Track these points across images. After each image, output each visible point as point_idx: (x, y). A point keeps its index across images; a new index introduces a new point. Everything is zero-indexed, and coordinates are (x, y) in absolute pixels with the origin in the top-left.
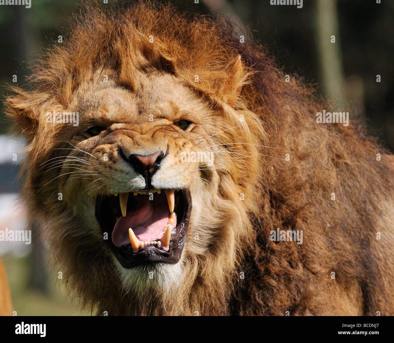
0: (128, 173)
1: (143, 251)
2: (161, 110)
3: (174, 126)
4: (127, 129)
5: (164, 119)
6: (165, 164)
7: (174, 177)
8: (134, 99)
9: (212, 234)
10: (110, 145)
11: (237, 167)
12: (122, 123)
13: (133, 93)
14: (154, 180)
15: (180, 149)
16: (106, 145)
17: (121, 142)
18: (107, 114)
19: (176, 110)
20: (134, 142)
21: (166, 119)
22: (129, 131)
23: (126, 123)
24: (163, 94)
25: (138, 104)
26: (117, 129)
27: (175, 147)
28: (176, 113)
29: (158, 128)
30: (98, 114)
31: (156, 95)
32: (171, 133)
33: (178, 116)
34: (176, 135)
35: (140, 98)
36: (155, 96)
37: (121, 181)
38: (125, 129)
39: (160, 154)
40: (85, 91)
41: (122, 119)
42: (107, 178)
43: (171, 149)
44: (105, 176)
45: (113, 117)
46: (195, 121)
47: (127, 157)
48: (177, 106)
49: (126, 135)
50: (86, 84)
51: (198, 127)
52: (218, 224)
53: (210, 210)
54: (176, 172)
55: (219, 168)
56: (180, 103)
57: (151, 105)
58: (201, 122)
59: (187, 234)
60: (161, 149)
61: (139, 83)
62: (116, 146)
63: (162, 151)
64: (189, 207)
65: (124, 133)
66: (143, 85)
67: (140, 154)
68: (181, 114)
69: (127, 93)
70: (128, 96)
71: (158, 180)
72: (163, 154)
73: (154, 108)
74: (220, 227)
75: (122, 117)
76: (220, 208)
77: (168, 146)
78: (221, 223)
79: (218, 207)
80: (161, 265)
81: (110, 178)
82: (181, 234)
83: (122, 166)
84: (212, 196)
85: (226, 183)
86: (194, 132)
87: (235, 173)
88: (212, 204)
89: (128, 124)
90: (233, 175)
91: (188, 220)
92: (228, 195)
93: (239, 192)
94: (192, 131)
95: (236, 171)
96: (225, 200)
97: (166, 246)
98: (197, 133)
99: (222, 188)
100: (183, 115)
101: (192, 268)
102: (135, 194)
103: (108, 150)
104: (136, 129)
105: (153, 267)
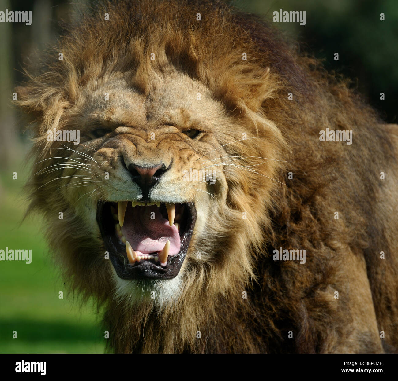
0: (125, 182)
1: (139, 266)
2: (170, 117)
3: (183, 134)
4: (132, 134)
5: (172, 127)
6: (165, 179)
7: (174, 191)
8: (144, 102)
10: (112, 150)
11: (249, 177)
12: (128, 126)
13: (143, 95)
14: (152, 193)
15: (185, 163)
16: (109, 148)
17: (124, 148)
18: (111, 117)
19: (186, 118)
20: (136, 151)
21: (174, 126)
22: (134, 136)
23: (132, 127)
24: (176, 100)
25: (147, 108)
26: (122, 133)
27: (179, 161)
28: (185, 122)
29: (164, 136)
30: (104, 116)
31: (168, 99)
32: (177, 144)
33: (188, 125)
34: (182, 145)
35: (150, 101)
36: (166, 101)
37: (118, 189)
38: (130, 133)
39: (161, 167)
40: (94, 90)
41: (128, 123)
42: (105, 184)
43: (175, 163)
44: (104, 182)
45: (118, 120)
46: (206, 130)
47: (127, 165)
48: (188, 114)
49: (131, 141)
50: (94, 82)
51: (208, 135)
52: (225, 233)
53: (217, 219)
54: (177, 187)
55: (228, 178)
56: (192, 111)
57: (160, 110)
58: (212, 131)
59: (190, 245)
60: (163, 162)
61: (152, 86)
62: (118, 152)
63: (163, 164)
64: (193, 217)
65: (128, 138)
66: (155, 88)
67: (139, 165)
68: (192, 123)
69: (137, 94)
70: (138, 98)
71: (155, 194)
72: (165, 167)
73: (162, 113)
74: (227, 236)
75: (127, 121)
76: (229, 217)
77: (172, 159)
78: (229, 232)
79: (226, 216)
80: (157, 281)
81: (108, 184)
82: (183, 245)
83: (121, 173)
84: (220, 205)
85: (234, 193)
86: (202, 141)
87: (246, 184)
88: (220, 213)
89: (133, 129)
90: (243, 186)
91: (191, 231)
92: (237, 206)
93: (250, 202)
94: (201, 140)
95: (247, 182)
96: (234, 210)
97: (163, 262)
98: (207, 142)
99: (231, 198)
100: (194, 124)
101: (198, 276)
102: (133, 205)
103: (110, 155)
104: (141, 135)
105: (148, 283)
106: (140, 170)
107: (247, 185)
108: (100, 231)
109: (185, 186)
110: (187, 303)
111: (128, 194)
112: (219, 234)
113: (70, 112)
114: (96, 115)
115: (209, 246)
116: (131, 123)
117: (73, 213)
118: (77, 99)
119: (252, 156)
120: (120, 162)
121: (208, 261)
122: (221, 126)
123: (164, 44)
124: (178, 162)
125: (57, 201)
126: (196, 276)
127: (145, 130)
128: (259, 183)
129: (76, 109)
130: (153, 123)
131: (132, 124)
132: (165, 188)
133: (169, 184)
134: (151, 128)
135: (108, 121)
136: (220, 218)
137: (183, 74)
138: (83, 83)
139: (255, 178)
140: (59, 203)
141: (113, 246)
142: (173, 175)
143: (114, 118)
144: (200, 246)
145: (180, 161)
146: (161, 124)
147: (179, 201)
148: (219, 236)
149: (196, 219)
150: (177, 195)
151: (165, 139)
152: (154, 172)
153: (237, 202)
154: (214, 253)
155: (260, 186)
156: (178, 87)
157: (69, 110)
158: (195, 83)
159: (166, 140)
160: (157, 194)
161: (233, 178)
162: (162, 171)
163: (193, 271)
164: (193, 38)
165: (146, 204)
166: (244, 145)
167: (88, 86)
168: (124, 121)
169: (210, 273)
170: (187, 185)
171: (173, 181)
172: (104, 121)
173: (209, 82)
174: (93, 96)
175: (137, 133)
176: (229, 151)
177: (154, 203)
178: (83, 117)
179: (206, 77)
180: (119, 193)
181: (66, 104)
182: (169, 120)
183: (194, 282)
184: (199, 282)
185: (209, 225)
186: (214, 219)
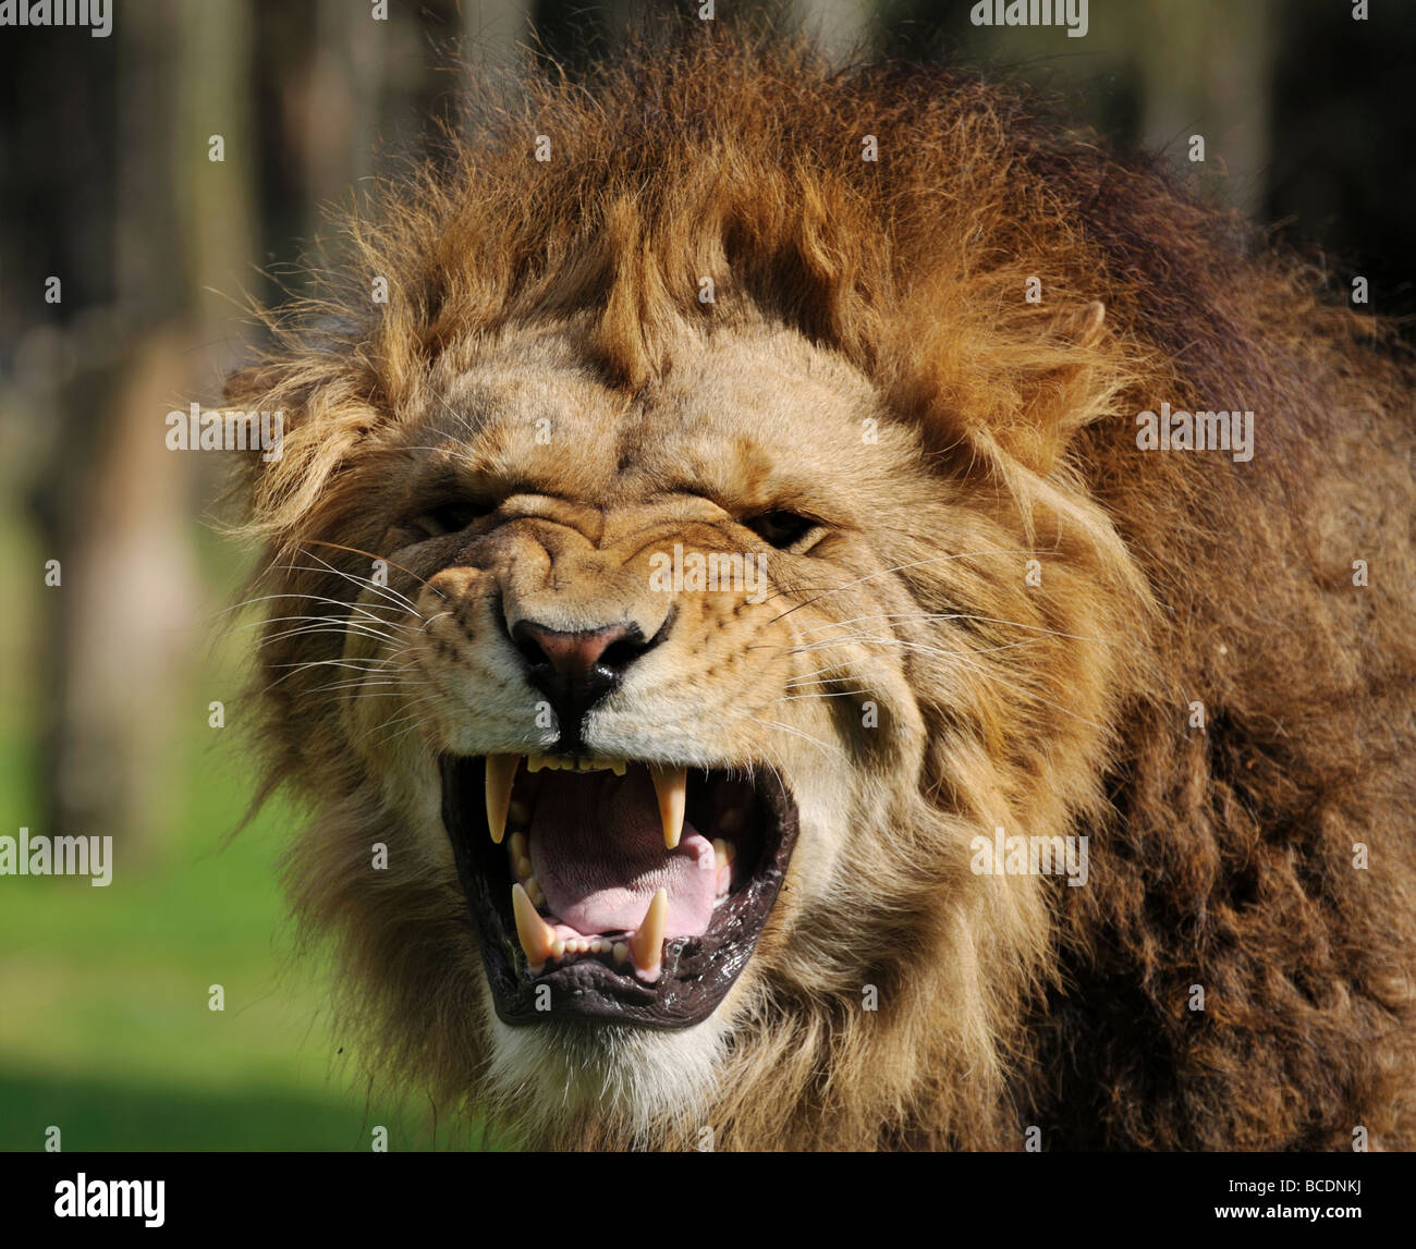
0: (503, 686)
2: (698, 467)
3: (741, 527)
4: (553, 521)
5: (701, 501)
6: (642, 678)
7: (677, 724)
8: (621, 414)
9: (870, 926)
10: (473, 572)
11: (1007, 698)
12: (545, 494)
13: (620, 391)
14: (592, 725)
15: (721, 625)
16: (464, 568)
17: (510, 567)
18: (493, 459)
19: (757, 470)
20: (548, 576)
21: (709, 498)
22: (559, 527)
23: (557, 495)
24: (728, 406)
25: (627, 435)
26: (520, 516)
27: (700, 616)
28: (752, 484)
29: (664, 530)
30: (471, 457)
31: (703, 405)
33: (763, 496)
35: (643, 411)
36: (692, 412)
37: (479, 710)
38: (550, 518)
39: (623, 633)
40: (461, 369)
41: (546, 481)
42: (439, 692)
43: (682, 624)
44: (436, 685)
45: (514, 471)
46: (835, 518)
47: (510, 624)
48: (766, 459)
49: (542, 544)
50: (469, 342)
51: (840, 537)
52: (911, 898)
53: (886, 844)
54: (687, 708)
55: (925, 695)
56: (783, 449)
57: (667, 441)
58: (859, 522)
59: (768, 924)
60: (634, 616)
61: (659, 357)
62: (488, 580)
63: (634, 624)
64: (782, 825)
65: (537, 535)
66: (671, 365)
67: (545, 623)
68: (776, 490)
69: (599, 388)
70: (601, 398)
71: (604, 728)
72: (641, 635)
73: (675, 453)
74: (917, 909)
75: (548, 474)
76: (926, 838)
77: (676, 608)
78: (923, 896)
79: (916, 835)
80: (619, 1031)
81: (449, 693)
82: (739, 922)
83: (491, 656)
84: (895, 793)
85: (949, 753)
86: (818, 556)
87: (996, 720)
88: (896, 823)
89: (562, 502)
90: (979, 726)
91: (777, 873)
92: (958, 797)
93: (1009, 784)
94: (812, 553)
95: (999, 713)
96: (946, 815)
97: (645, 966)
98: (833, 561)
99: (938, 768)
100: (786, 494)
101: (796, 1042)
102: (532, 768)
103: (462, 591)
104: (584, 524)
105: (589, 1038)
106: (547, 641)
107: (996, 727)
108: (453, 862)
109: (721, 709)
110: (742, 1134)
111: (510, 728)
112: (889, 901)
113: (376, 442)
114: (446, 454)
115: (848, 937)
116: (557, 482)
117: (377, 798)
118: (405, 400)
119: (1017, 621)
120: (490, 615)
121: (839, 992)
122: (898, 510)
123: (716, 217)
124: (695, 619)
125: (331, 754)
126: (791, 1041)
127: (601, 507)
128: (1046, 723)
129: (394, 432)
130: (634, 483)
131: (560, 487)
132: (639, 711)
133: (656, 696)
134: (623, 499)
135: (484, 473)
136: (892, 838)
137: (778, 324)
138: (431, 347)
139: (1030, 703)
140: (335, 759)
141: (493, 913)
142: (670, 664)
143: (501, 463)
144: (814, 934)
145: (706, 616)
146: (661, 490)
147: (696, 758)
148: (886, 908)
149: (797, 831)
150: (688, 736)
151: (666, 539)
152: (597, 648)
153: (959, 785)
154: (866, 963)
155: (1051, 734)
156: (748, 366)
157: (371, 434)
158: (820, 358)
159: (663, 543)
160: (610, 731)
161: (944, 696)
162: (629, 649)
163: (784, 1021)
164: (814, 197)
165: (577, 766)
166: (984, 582)
167: (446, 358)
168: (535, 473)
169: (844, 1035)
170: (725, 705)
171: (671, 685)
172: (468, 471)
173: (871, 353)
174: (453, 390)
175: (572, 518)
176: (928, 598)
177: (603, 761)
178: (412, 459)
179: (864, 340)
180: (483, 723)
181: (365, 414)
182: (690, 476)
183: (779, 1063)
184: (797, 1063)
185: (851, 864)
186: (870, 841)
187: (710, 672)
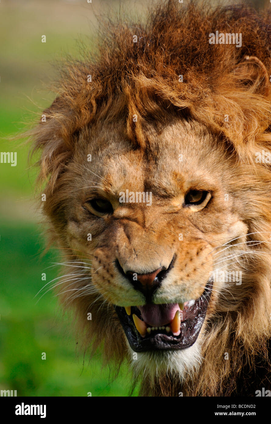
4: (130, 219)
14: (155, 299)
15: (191, 260)
18: (110, 189)
26: (119, 218)
39: (161, 270)
43: (177, 261)
54: (181, 289)
59: (208, 306)
63: (163, 267)
72: (165, 269)
80: (170, 352)
82: (200, 308)
104: (138, 220)
105: (161, 355)
124: (183, 258)
132: (168, 292)
133: (171, 286)
143: (112, 191)
145: (186, 257)
150: (181, 296)
170: (193, 285)
187: (188, 276)
